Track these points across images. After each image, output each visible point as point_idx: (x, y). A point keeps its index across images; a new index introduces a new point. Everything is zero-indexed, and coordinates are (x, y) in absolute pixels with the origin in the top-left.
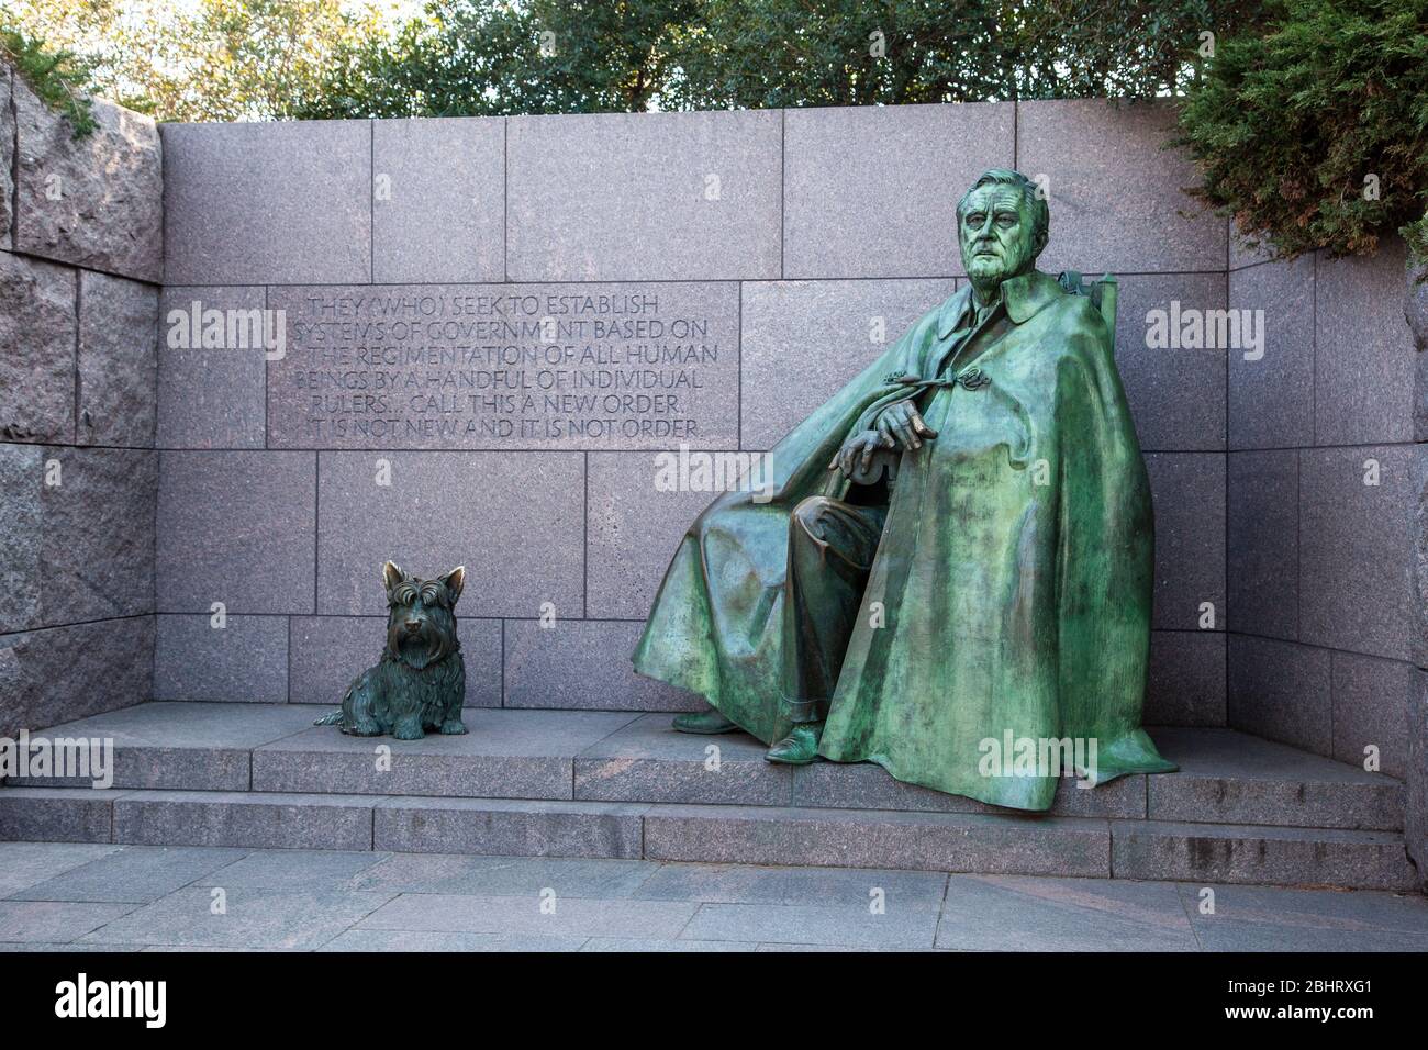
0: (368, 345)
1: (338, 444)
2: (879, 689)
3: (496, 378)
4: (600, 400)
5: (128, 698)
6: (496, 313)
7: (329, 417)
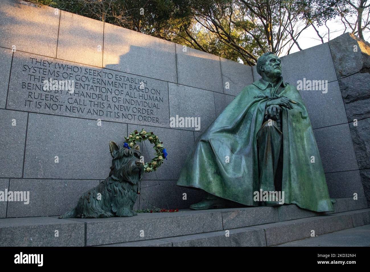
7: (35, 100)
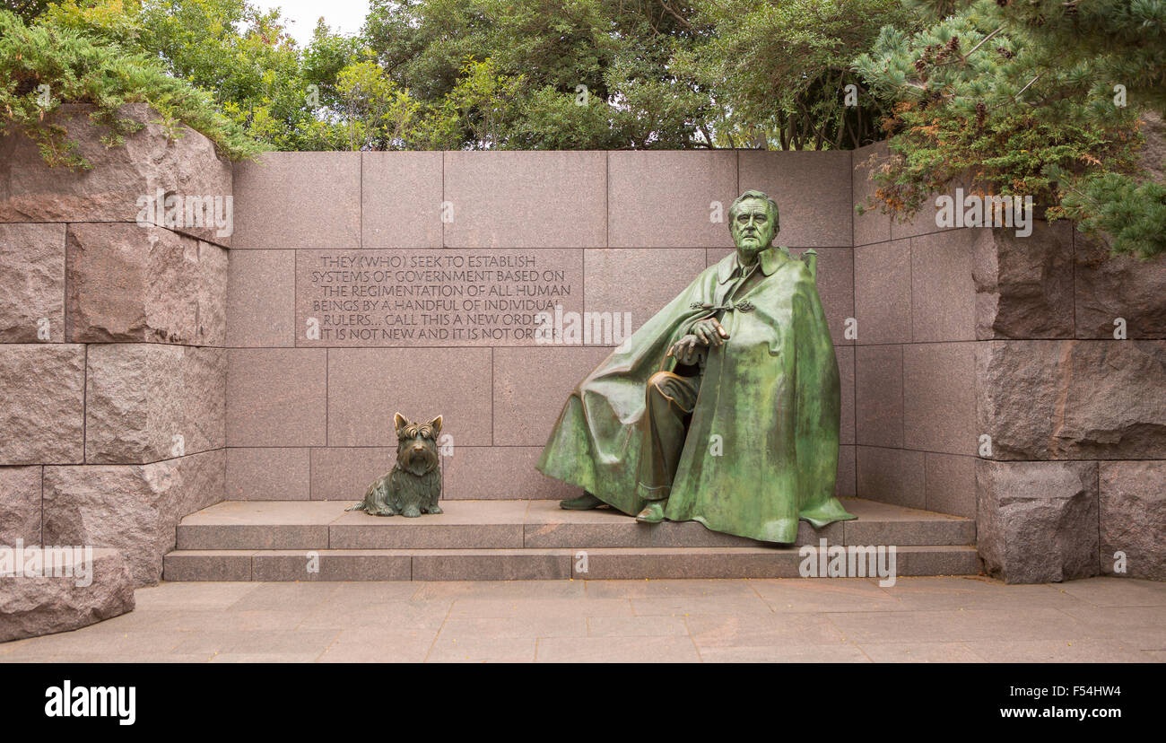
0: (359, 285)
1: (340, 343)
2: (698, 479)
3: (437, 305)
4: (500, 318)
5: (215, 499)
6: (438, 266)
7: (334, 328)
